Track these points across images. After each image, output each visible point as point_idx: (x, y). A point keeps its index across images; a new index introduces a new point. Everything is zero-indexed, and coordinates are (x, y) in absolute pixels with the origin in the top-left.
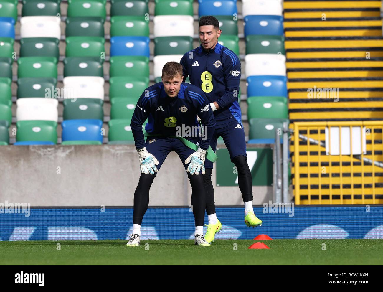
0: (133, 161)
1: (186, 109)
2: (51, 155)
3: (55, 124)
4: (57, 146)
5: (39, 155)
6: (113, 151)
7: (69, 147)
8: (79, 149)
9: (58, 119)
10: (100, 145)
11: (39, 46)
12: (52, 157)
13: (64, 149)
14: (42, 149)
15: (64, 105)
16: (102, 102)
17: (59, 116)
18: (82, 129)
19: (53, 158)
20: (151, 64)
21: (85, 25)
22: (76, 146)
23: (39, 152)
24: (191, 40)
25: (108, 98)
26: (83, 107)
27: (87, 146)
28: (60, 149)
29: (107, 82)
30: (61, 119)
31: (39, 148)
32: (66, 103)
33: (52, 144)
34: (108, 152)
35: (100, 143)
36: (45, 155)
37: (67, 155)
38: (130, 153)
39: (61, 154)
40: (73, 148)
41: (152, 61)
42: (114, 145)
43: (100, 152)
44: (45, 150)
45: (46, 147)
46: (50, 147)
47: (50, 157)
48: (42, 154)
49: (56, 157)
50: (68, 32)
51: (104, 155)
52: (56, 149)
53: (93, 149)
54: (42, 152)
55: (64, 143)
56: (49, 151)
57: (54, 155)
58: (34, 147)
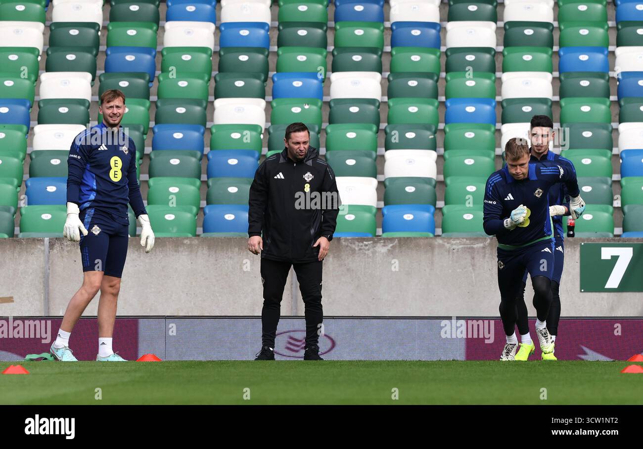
0: (473, 258)
1: (541, 192)
2: (368, 250)
3: (374, 211)
4: (376, 238)
5: (353, 251)
6: (447, 246)
7: (391, 240)
8: (404, 242)
9: (377, 205)
10: (431, 238)
11: (354, 109)
12: (369, 253)
13: (384, 242)
14: (357, 243)
15: (385, 186)
16: (434, 183)
17: (379, 200)
18: (408, 217)
19: (371, 255)
20: (497, 134)
21: (413, 83)
22: (400, 239)
23: (353, 246)
24: (550, 103)
25: (441, 178)
26: (410, 189)
27: (415, 238)
28: (380, 243)
29: (440, 157)
30: (382, 204)
31: (353, 241)
32: (387, 183)
33: (370, 236)
34: (441, 246)
35: (431, 235)
36: (360, 249)
37: (389, 250)
38: (470, 248)
39: (382, 249)
40: (396, 241)
41: (499, 131)
42: (450, 238)
43: (432, 247)
44: (361, 244)
45: (362, 240)
46: (367, 240)
47: (367, 252)
48: (357, 249)
49: (374, 253)
50: (390, 91)
51: (436, 251)
52: (375, 242)
53: (422, 242)
54: (356, 246)
55: (385, 235)
56: (366, 245)
57: (371, 250)
58: (346, 240)
